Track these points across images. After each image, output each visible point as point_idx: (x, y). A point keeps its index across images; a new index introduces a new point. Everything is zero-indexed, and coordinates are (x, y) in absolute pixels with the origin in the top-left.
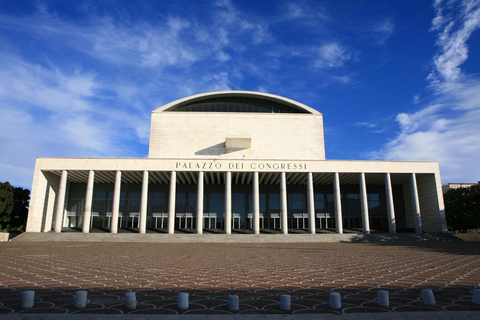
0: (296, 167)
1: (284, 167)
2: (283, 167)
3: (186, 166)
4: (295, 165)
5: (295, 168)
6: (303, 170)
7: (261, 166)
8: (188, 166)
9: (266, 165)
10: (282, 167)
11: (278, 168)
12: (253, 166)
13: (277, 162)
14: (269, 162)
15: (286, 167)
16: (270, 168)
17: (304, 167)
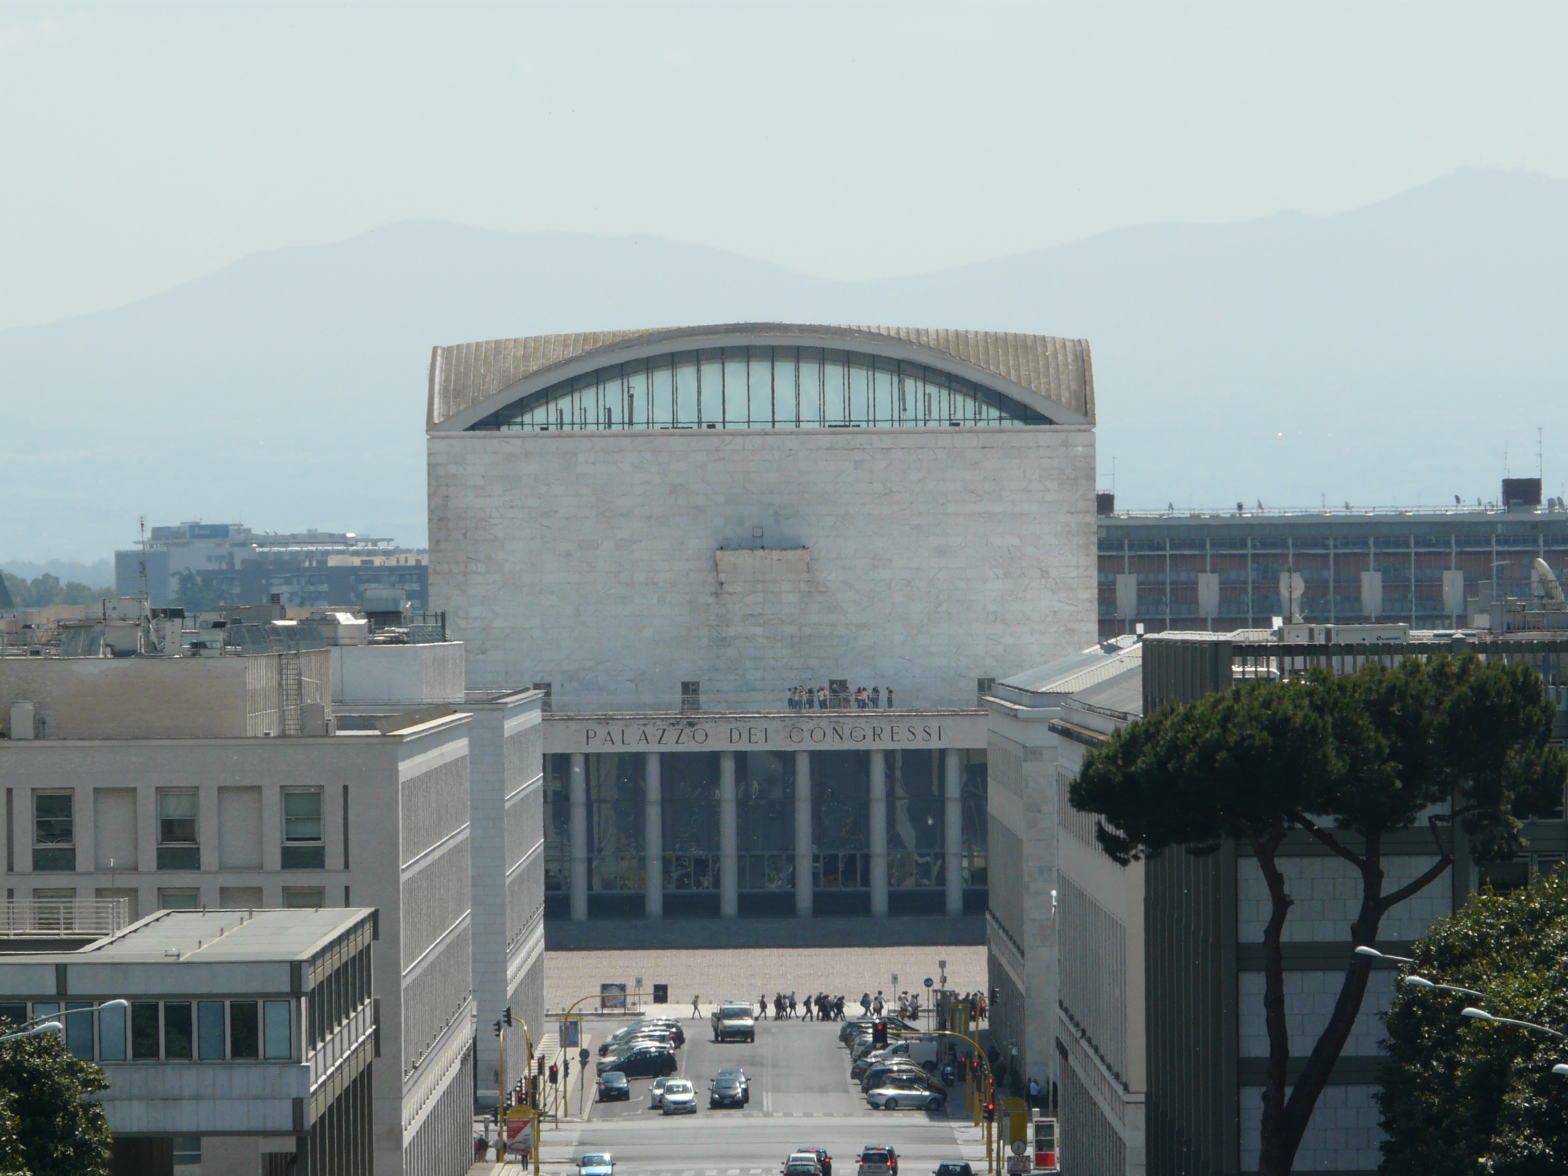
0: (913, 734)
1: (879, 735)
2: (877, 736)
3: (612, 740)
4: (911, 729)
5: (911, 737)
6: (935, 744)
7: (818, 734)
8: (618, 737)
9: (830, 732)
10: (874, 735)
11: (864, 737)
12: (798, 735)
13: (861, 721)
15: (886, 736)
16: (841, 738)
17: (935, 736)
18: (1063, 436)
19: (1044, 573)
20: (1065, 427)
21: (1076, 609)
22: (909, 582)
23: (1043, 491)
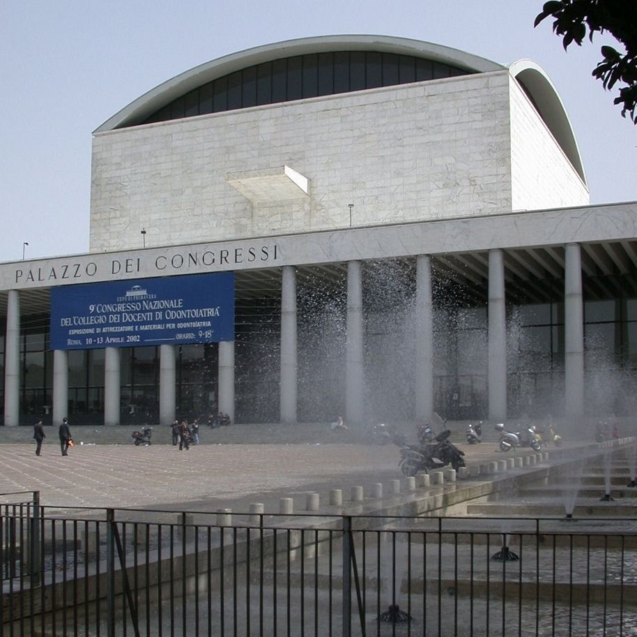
0: (254, 255)
1: (225, 258)
2: (223, 259)
3: (32, 278)
4: (252, 250)
5: (252, 257)
6: (271, 263)
7: (177, 262)
8: (36, 275)
9: (186, 258)
10: (222, 257)
11: (213, 262)
12: (161, 263)
13: (210, 248)
14: (193, 250)
15: (231, 257)
17: (271, 255)
18: (485, 80)
19: (472, 182)
20: (487, 73)
21: (495, 206)
22: (377, 197)
23: (471, 122)
